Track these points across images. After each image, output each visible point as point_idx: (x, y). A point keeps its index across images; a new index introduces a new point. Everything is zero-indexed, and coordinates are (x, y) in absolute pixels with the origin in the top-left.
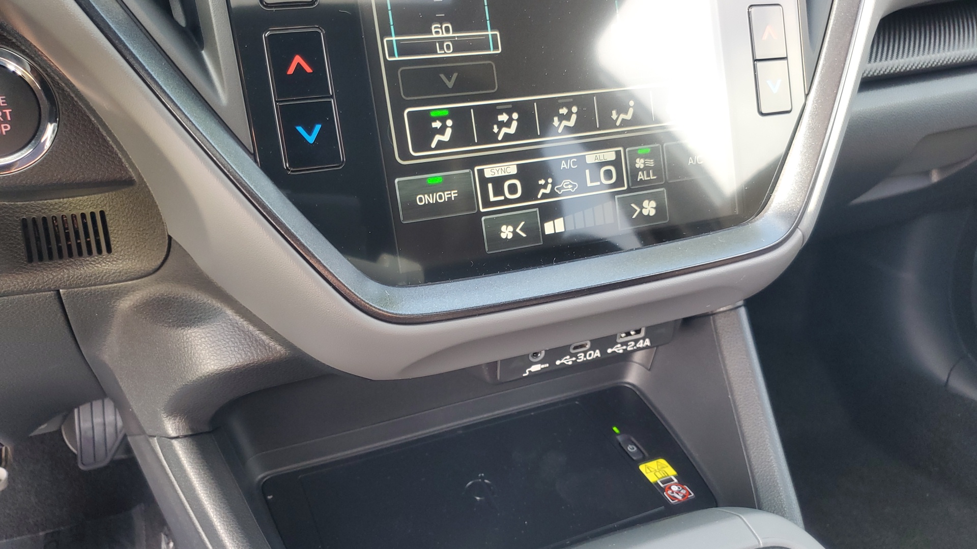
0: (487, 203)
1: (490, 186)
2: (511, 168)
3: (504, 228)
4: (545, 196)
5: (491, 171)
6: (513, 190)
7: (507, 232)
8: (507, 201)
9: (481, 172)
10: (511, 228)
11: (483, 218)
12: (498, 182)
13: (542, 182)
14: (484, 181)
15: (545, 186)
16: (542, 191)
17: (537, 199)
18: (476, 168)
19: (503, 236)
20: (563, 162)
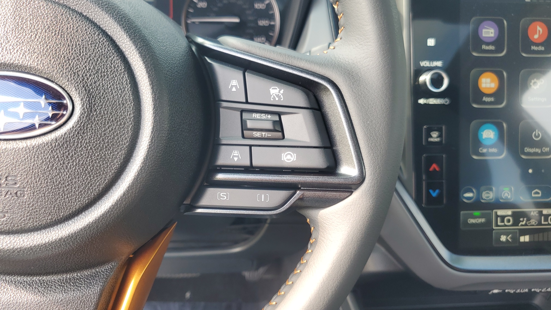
0: (497, 225)
1: (499, 219)
2: (509, 212)
3: (502, 236)
4: (522, 225)
5: (500, 212)
6: (509, 221)
7: (503, 238)
8: (506, 226)
9: (496, 213)
10: (505, 237)
11: (494, 231)
12: (503, 218)
13: (521, 219)
14: (497, 216)
15: (523, 221)
16: (521, 223)
17: (518, 226)
18: (494, 211)
19: (501, 239)
20: (532, 212)
